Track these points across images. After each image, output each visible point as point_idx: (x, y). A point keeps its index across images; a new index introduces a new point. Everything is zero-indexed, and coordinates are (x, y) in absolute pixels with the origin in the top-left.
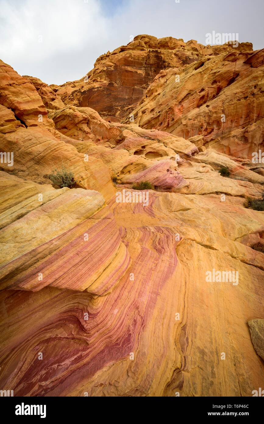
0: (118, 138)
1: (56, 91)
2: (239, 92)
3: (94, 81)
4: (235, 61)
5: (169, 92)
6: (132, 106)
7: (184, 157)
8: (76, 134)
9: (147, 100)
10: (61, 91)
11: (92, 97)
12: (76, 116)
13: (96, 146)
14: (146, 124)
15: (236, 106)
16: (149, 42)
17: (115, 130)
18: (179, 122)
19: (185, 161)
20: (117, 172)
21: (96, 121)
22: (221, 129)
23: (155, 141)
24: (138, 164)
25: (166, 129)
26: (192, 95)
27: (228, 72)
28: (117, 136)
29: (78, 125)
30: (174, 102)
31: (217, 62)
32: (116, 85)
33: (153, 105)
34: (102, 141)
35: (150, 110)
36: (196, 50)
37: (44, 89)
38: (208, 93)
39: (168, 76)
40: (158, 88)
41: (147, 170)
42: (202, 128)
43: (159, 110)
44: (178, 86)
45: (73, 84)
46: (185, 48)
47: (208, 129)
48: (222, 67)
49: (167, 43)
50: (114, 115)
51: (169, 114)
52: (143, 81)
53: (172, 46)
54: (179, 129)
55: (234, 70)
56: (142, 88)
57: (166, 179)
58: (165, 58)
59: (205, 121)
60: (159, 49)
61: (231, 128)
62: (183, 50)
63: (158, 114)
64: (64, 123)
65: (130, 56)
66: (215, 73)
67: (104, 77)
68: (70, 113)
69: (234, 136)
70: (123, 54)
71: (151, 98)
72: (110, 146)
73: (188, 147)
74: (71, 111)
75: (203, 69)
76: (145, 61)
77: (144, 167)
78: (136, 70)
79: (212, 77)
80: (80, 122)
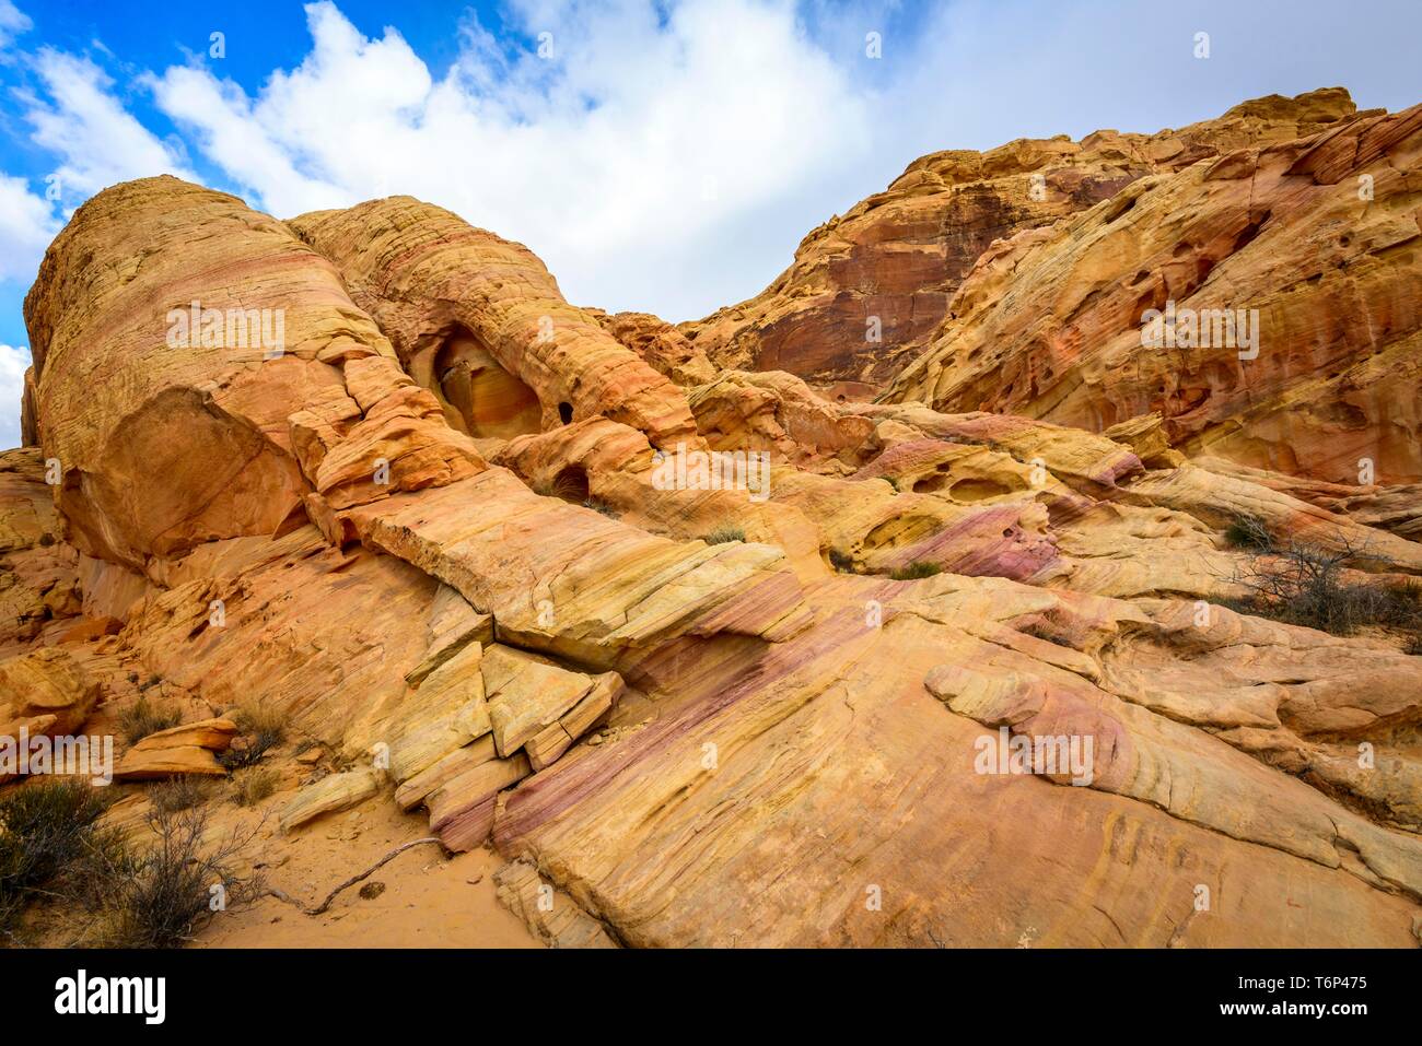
0: (865, 446)
1: (692, 336)
2: (1281, 266)
3: (794, 296)
4: (1249, 176)
5: (1025, 295)
6: (913, 344)
7: (1088, 489)
8: (744, 443)
9: (955, 328)
10: (708, 334)
11: (789, 338)
12: (745, 398)
13: (797, 476)
14: (957, 394)
15: (1282, 308)
16: (954, 167)
17: (855, 424)
18: (1074, 378)
19: (1093, 502)
20: (852, 541)
21: (798, 404)
22: (1241, 386)
23: (980, 448)
24: (915, 519)
25: (1027, 405)
26: (1108, 294)
27: (1226, 211)
28: (861, 439)
29: (749, 420)
30: (1047, 322)
31: (1181, 189)
32: (858, 296)
33: (975, 339)
34: (816, 458)
35: (966, 354)
36: (1118, 155)
37: (665, 337)
38: (1165, 282)
39: (1020, 252)
40: (990, 288)
41: (942, 533)
42: (1162, 390)
43: (998, 352)
44: (1052, 276)
45: (739, 312)
46: (1077, 158)
47: (1188, 392)
48: (1202, 201)
49: (1012, 157)
50: (856, 377)
51: (1033, 359)
52: (944, 272)
53: (1032, 159)
54: (1075, 399)
55: (1246, 202)
56: (943, 290)
57: (996, 557)
58: (1011, 199)
59: (1169, 366)
60: (988, 177)
61: (1278, 380)
62: (1069, 165)
63: (996, 363)
64: (712, 419)
65: (899, 215)
66: (1180, 221)
67: (823, 280)
68: (729, 392)
69: (1298, 408)
70: (876, 215)
71: (969, 318)
72: (840, 471)
73: (1102, 453)
74: (733, 386)
75: (1135, 218)
76: (943, 220)
77: (936, 525)
78: (916, 248)
79: (1172, 235)
80: (756, 412)
